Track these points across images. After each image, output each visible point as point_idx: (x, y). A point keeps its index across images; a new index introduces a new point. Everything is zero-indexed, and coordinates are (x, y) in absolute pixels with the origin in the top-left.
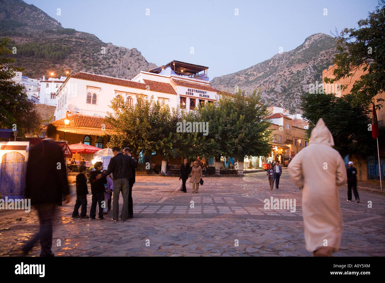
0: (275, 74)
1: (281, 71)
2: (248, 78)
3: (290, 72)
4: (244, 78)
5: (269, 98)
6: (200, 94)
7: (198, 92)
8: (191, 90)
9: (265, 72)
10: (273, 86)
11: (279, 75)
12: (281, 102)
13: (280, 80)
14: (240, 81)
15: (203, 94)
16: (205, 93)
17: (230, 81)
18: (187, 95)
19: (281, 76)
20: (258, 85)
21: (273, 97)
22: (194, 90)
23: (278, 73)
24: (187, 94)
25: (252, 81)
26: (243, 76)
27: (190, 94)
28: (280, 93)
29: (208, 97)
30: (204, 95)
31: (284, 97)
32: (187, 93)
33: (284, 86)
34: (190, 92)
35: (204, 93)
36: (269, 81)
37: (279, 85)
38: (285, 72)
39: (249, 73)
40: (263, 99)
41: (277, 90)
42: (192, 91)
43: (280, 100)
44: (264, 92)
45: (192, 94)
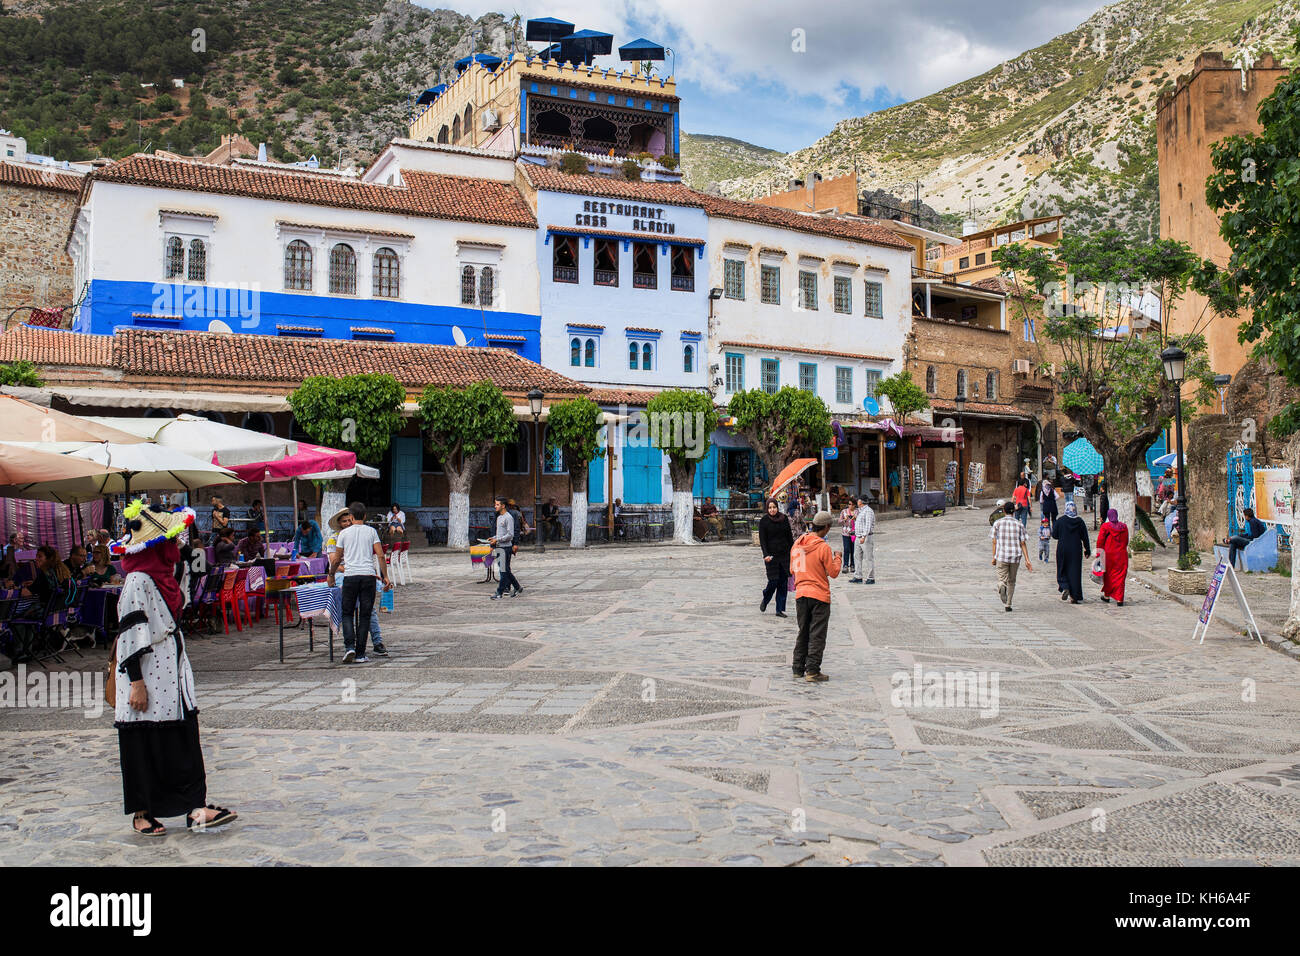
0: (1095, 97)
1: (1118, 82)
2: (982, 116)
3: (1157, 82)
4: (963, 119)
5: (1069, 197)
6: (636, 222)
7: (628, 214)
8: (599, 208)
9: (1056, 86)
10: (1087, 149)
11: (1114, 99)
12: (1120, 216)
13: (1115, 122)
14: (946, 132)
15: (647, 220)
16: (656, 215)
17: (906, 133)
18: (583, 227)
19: (1121, 101)
20: (1024, 147)
21: (1085, 193)
22: (611, 206)
23: (1107, 92)
24: (579, 223)
25: (1001, 131)
26: (961, 108)
27: (591, 222)
28: (1114, 177)
29: (672, 229)
30: (652, 223)
31: (1131, 194)
32: (582, 219)
33: (1132, 143)
34: (592, 214)
35: (651, 214)
36: (1069, 125)
37: (1111, 139)
38: (1137, 85)
39: (986, 97)
40: (1043, 207)
41: (1103, 163)
42: (603, 211)
43: (1115, 205)
44: (1045, 175)
45: (604, 221)
